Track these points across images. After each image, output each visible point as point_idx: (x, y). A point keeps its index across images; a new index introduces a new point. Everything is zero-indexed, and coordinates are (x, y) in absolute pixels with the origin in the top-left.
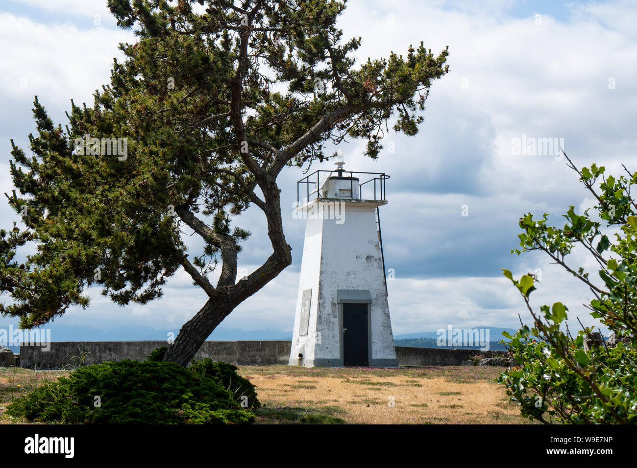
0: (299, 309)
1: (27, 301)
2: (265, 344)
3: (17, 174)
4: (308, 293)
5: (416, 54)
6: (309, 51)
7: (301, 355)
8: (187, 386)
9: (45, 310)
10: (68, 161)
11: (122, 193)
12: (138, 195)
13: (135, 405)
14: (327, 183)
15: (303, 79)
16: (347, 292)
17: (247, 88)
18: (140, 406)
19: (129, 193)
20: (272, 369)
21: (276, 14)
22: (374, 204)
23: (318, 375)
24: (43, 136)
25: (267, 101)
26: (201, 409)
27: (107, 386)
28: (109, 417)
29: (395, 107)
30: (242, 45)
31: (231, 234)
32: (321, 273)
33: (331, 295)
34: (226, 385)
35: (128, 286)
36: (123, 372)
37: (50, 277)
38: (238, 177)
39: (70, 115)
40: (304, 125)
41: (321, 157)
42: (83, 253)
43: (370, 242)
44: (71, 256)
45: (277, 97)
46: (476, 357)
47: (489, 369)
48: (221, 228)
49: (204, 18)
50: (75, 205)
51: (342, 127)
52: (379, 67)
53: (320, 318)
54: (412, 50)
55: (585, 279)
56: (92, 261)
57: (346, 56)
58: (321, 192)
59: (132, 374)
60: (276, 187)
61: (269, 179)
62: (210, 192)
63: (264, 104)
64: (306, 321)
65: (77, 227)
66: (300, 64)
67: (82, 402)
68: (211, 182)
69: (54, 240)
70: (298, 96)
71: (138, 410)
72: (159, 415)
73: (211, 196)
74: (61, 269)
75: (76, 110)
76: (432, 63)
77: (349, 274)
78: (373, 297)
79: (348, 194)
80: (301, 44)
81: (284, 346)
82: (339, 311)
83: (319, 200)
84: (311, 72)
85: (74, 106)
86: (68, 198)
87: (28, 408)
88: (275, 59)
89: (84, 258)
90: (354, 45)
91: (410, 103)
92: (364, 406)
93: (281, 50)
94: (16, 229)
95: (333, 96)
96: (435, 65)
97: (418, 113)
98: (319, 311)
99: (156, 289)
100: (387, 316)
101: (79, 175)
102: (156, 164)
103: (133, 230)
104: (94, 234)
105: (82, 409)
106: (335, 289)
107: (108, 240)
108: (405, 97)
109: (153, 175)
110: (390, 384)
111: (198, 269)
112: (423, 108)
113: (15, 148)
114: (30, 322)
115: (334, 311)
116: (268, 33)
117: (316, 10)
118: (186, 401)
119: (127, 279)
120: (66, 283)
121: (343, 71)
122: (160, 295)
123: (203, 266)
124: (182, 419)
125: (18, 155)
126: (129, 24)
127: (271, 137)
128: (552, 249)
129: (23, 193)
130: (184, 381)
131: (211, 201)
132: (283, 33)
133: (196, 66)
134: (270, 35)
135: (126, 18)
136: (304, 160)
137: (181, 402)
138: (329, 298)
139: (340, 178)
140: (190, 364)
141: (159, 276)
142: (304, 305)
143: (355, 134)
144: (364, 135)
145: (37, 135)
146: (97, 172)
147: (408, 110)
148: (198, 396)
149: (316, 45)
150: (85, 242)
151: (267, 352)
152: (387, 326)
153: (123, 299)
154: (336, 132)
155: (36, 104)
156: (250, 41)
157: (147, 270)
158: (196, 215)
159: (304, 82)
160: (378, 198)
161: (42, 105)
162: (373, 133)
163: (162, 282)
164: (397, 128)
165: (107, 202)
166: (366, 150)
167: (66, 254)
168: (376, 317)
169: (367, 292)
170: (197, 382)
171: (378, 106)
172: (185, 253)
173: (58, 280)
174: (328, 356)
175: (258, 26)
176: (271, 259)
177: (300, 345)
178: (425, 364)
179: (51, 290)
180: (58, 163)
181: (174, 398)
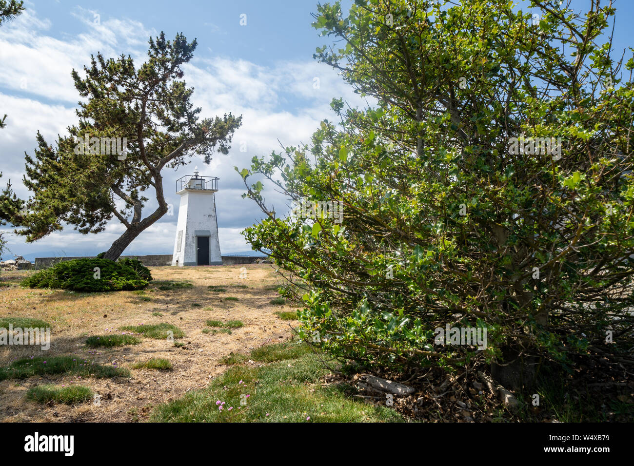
0: (176, 240)
1: (30, 228)
2: (160, 256)
3: (29, 170)
4: (181, 233)
5: (227, 117)
6: (177, 112)
7: (177, 261)
8: (115, 270)
9: (39, 232)
10: (55, 162)
11: (82, 177)
12: (89, 177)
13: (87, 279)
14: (190, 181)
15: (174, 126)
16: (199, 231)
17: (145, 128)
18: (90, 279)
19: (85, 176)
20: (163, 267)
21: (160, 93)
22: (212, 191)
23: (184, 269)
24: (42, 150)
25: (157, 136)
26: (122, 280)
27: (73, 270)
28: (74, 285)
29: (218, 141)
30: (143, 107)
31: (139, 199)
32: (187, 223)
33: (192, 233)
34: (135, 269)
35: (88, 225)
36: (82, 263)
37: (42, 216)
38: (143, 173)
39: (58, 142)
40: (174, 148)
41: (183, 163)
42: (61, 205)
43: (211, 208)
44: (54, 206)
45: (161, 134)
46: (258, 260)
47: (263, 264)
48: (134, 196)
49: (124, 93)
50: (57, 183)
51: (193, 149)
52: (210, 122)
53: (186, 243)
54: (225, 116)
55: (280, 185)
56: (65, 209)
57: (195, 115)
58: (187, 185)
59: (86, 264)
60: (160, 176)
61: (157, 172)
62: (130, 180)
63: (155, 137)
64: (180, 245)
65: (57, 192)
66: (172, 118)
67: (60, 278)
68: (130, 175)
69: (45, 200)
70: (172, 134)
71: (89, 281)
72: (99, 283)
73: (130, 182)
74: (48, 213)
75: (61, 139)
76: (234, 121)
77: (200, 223)
78: (212, 234)
79: (200, 186)
80: (173, 109)
81: (169, 258)
82: (195, 240)
83: (186, 189)
84: (178, 123)
85: (60, 138)
86: (53, 179)
87: (31, 282)
88: (160, 115)
89: (61, 207)
90: (198, 111)
91: (225, 139)
92: (204, 280)
93: (163, 111)
94: (31, 200)
95: (188, 134)
96: (235, 122)
97: (229, 144)
98: (186, 240)
99: (102, 227)
100: (218, 242)
101: (61, 169)
102: (99, 162)
103: (88, 195)
104: (67, 196)
105: (59, 281)
106: (193, 230)
107: (74, 199)
108: (222, 137)
109: (97, 167)
110: (218, 271)
111: (122, 215)
112: (230, 142)
113: (27, 156)
114: (31, 239)
115: (193, 240)
116: (156, 102)
117: (179, 92)
118: (114, 276)
119: (87, 221)
120: (50, 220)
121: (193, 123)
122: (104, 229)
123: (125, 214)
124: (111, 285)
125: (29, 160)
126: (86, 94)
127: (159, 153)
128: (266, 173)
129: (32, 179)
130: (113, 267)
131: (130, 184)
132: (164, 103)
133: (118, 114)
134: (157, 103)
135: (84, 92)
136: (175, 165)
137: (111, 277)
138: (191, 234)
139: (197, 179)
140: (117, 261)
141: (103, 220)
142: (179, 238)
143: (199, 153)
144: (203, 154)
145: (39, 150)
146: (70, 168)
147: (224, 142)
148: (120, 274)
149: (180, 110)
150: (61, 200)
151: (161, 260)
152: (218, 247)
153: (86, 232)
154: (190, 152)
155: (38, 134)
156: (147, 105)
157: (98, 218)
158: (121, 190)
159: (174, 128)
160: (214, 189)
161: (42, 135)
162: (207, 152)
163: (105, 223)
164: (219, 151)
165: (74, 181)
166: (204, 160)
167: (51, 205)
168: (212, 243)
169: (209, 231)
170: (120, 268)
171: (210, 140)
172: (115, 207)
173: (47, 217)
174: (190, 261)
175: (151, 98)
176: (158, 210)
177: (177, 256)
178: (235, 264)
179: (43, 223)
180: (49, 163)
181: (108, 275)
